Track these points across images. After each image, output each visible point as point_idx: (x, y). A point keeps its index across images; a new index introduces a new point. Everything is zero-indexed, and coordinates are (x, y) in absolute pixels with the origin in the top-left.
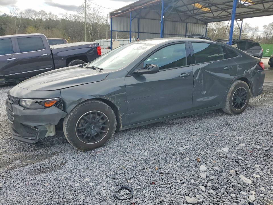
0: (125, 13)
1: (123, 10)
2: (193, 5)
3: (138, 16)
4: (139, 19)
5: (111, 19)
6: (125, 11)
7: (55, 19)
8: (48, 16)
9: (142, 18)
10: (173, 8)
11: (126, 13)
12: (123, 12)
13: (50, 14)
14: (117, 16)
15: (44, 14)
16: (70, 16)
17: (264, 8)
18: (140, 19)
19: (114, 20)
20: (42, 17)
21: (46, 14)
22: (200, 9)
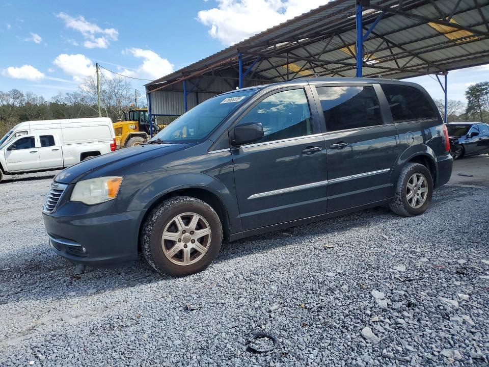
0: (172, 85)
1: (168, 79)
2: (286, 66)
3: (195, 89)
4: (197, 93)
5: (149, 95)
6: (173, 81)
7: (38, 103)
8: (26, 98)
9: (202, 91)
10: (253, 74)
11: (174, 84)
12: (169, 82)
13: (28, 96)
14: (158, 90)
15: (18, 95)
16: (67, 96)
17: (399, 67)
18: (199, 94)
19: (153, 97)
20: (14, 101)
21: (22, 95)
22: (297, 72)
